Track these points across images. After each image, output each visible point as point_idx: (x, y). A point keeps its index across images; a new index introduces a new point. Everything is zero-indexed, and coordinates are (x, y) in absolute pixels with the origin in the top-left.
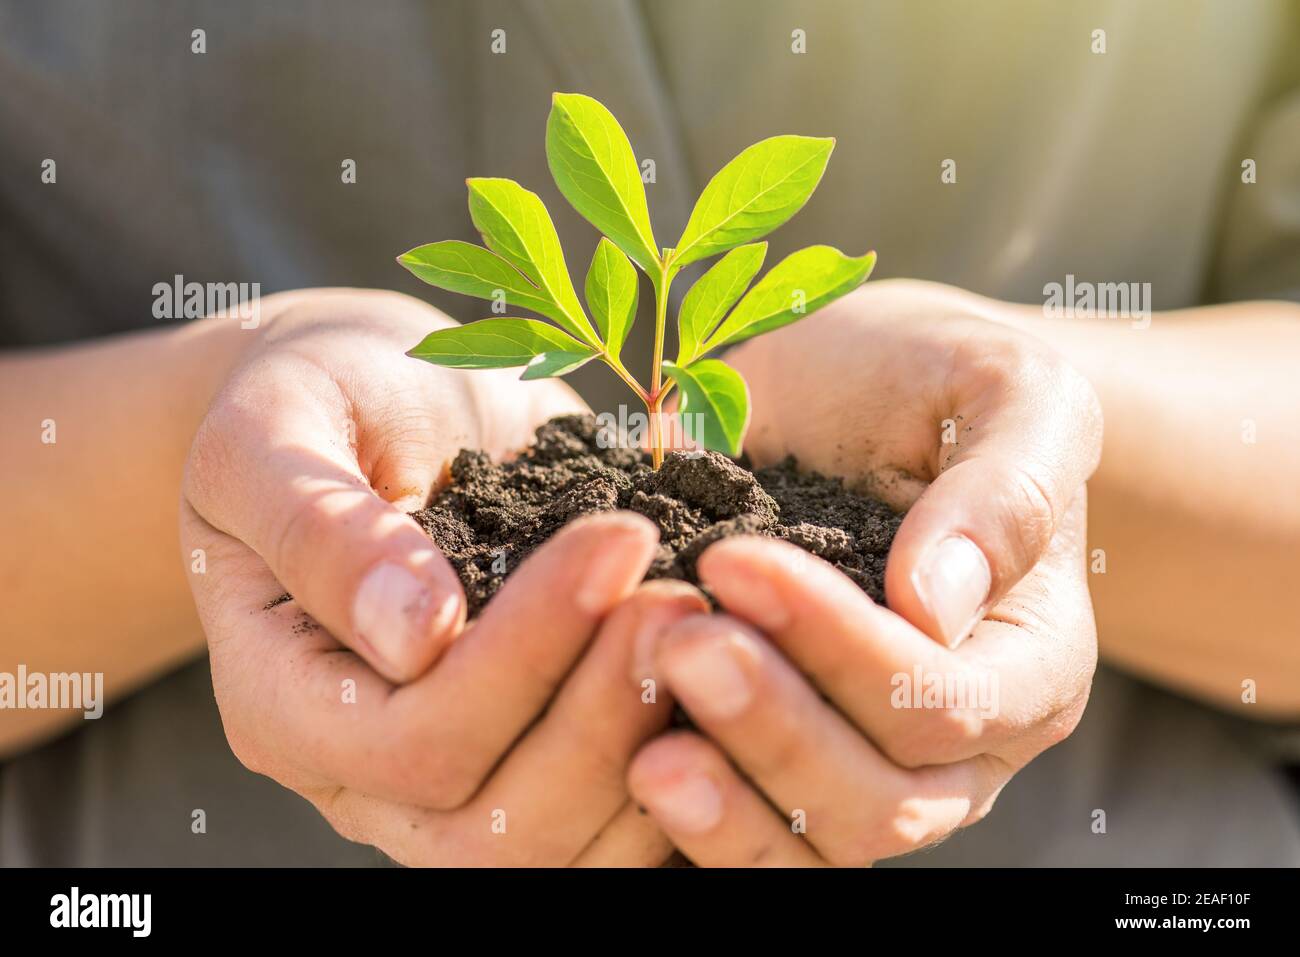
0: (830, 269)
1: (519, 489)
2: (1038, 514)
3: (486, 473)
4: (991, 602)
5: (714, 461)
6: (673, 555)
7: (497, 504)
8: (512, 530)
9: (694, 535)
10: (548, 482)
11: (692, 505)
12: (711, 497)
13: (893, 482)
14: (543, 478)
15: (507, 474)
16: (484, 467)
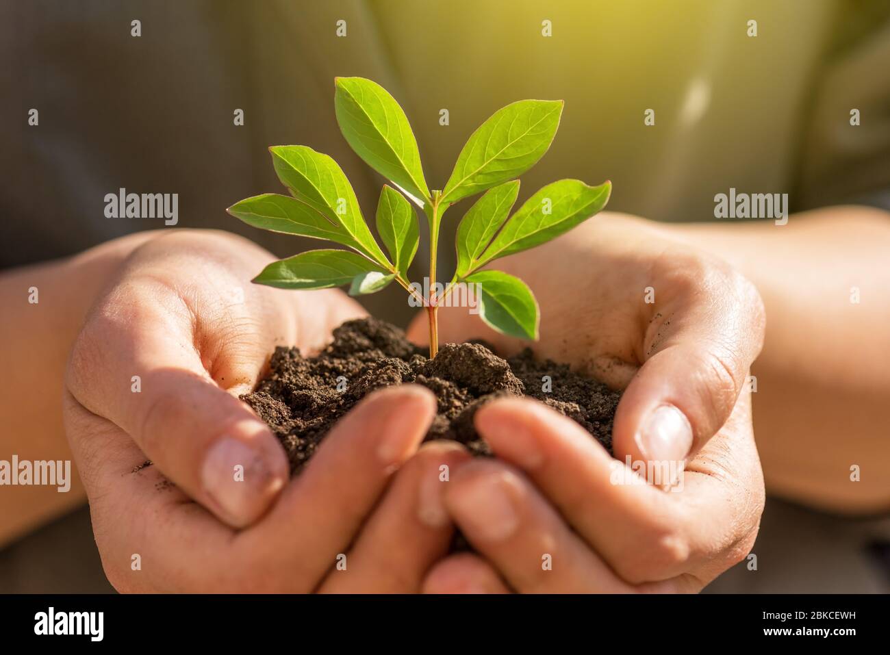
0: (576, 196)
1: (322, 375)
2: (726, 386)
3: (297, 364)
4: (692, 455)
5: (477, 351)
6: (447, 423)
7: (306, 388)
8: (320, 407)
9: (462, 408)
10: (345, 370)
11: (460, 385)
12: (475, 378)
13: (609, 367)
14: (341, 367)
15: (314, 366)
16: (296, 360)
